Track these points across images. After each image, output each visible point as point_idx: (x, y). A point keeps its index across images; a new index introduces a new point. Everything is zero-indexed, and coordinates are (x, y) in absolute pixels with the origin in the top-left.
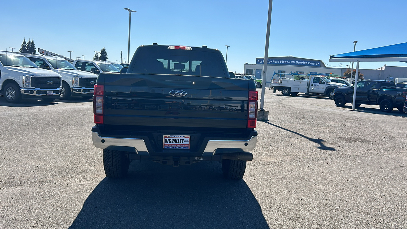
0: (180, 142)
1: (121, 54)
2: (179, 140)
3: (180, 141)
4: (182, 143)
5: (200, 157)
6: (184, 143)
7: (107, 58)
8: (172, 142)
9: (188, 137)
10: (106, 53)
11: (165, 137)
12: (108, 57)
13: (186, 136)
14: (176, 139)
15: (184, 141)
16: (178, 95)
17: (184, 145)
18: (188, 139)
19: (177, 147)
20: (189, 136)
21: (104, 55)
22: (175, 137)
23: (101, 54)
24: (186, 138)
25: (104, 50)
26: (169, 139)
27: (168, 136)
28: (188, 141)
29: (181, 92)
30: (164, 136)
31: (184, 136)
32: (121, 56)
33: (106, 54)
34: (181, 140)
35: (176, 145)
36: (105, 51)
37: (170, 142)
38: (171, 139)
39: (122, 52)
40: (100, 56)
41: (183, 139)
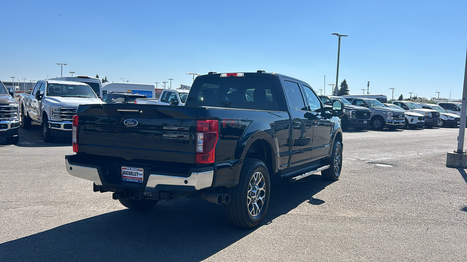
0: (136, 176)
1: (368, 85)
2: (134, 172)
3: (136, 174)
4: (137, 176)
5: (149, 193)
6: (139, 176)
7: (348, 91)
8: (129, 175)
9: (141, 171)
10: (347, 85)
11: (123, 169)
12: (348, 89)
13: (140, 169)
14: (132, 171)
15: (139, 174)
16: (130, 125)
17: (139, 179)
18: (142, 173)
19: (133, 181)
20: (143, 169)
21: (345, 88)
22: (131, 169)
23: (341, 87)
24: (140, 171)
25: (345, 81)
26: (127, 170)
27: (125, 167)
28: (142, 175)
29: (133, 121)
30: (122, 167)
31: (139, 169)
32: (368, 87)
33: (347, 87)
34: (136, 172)
35: (132, 178)
36: (346, 83)
37: (128, 175)
38: (128, 171)
39: (369, 82)
40: (341, 89)
41: (138, 172)
